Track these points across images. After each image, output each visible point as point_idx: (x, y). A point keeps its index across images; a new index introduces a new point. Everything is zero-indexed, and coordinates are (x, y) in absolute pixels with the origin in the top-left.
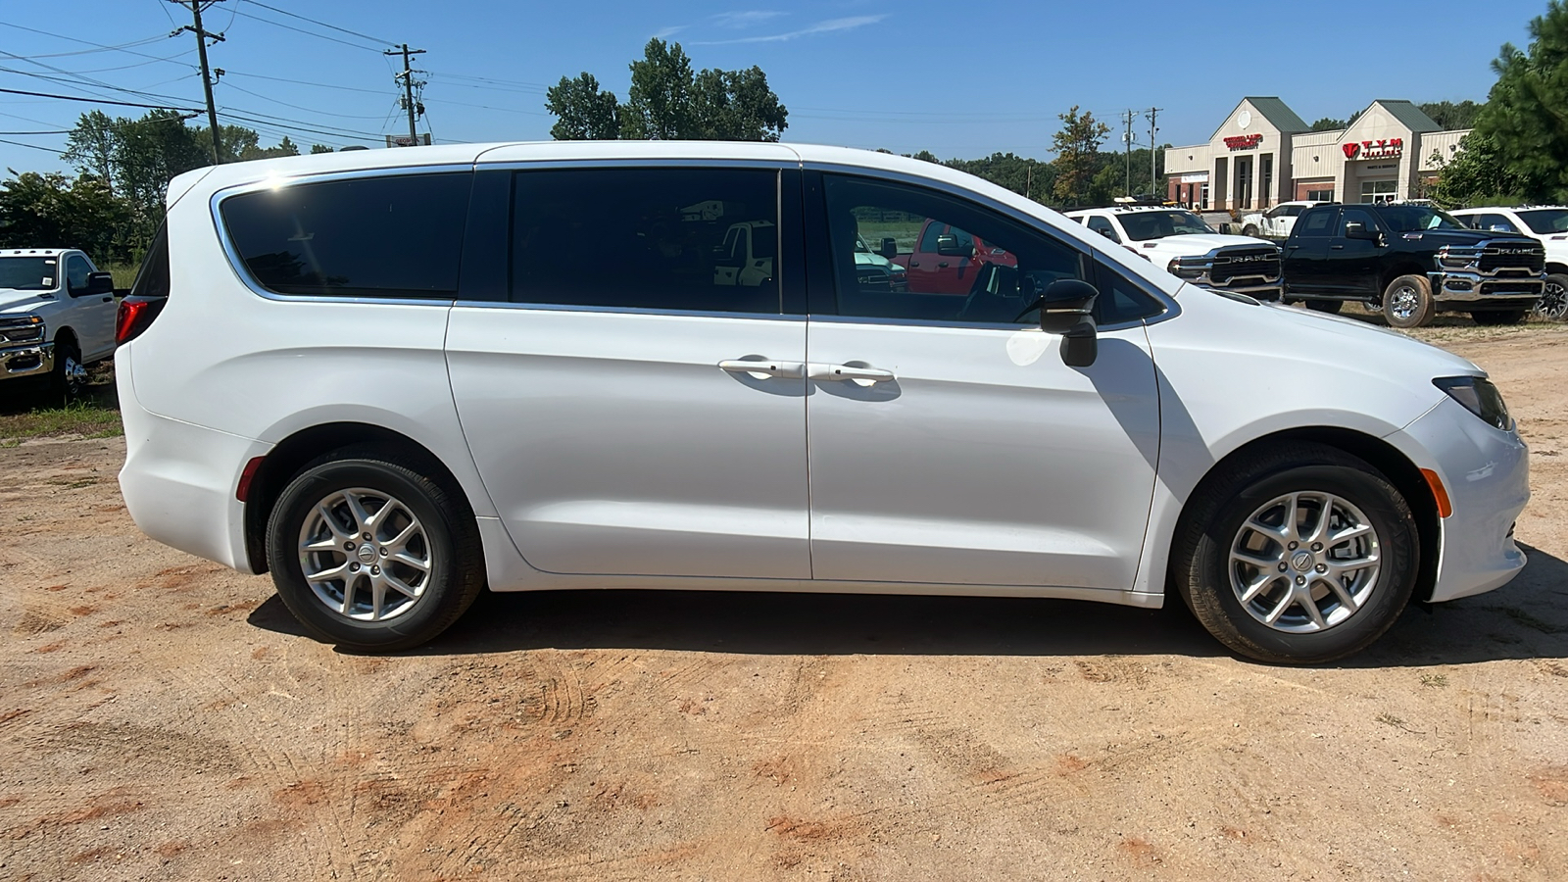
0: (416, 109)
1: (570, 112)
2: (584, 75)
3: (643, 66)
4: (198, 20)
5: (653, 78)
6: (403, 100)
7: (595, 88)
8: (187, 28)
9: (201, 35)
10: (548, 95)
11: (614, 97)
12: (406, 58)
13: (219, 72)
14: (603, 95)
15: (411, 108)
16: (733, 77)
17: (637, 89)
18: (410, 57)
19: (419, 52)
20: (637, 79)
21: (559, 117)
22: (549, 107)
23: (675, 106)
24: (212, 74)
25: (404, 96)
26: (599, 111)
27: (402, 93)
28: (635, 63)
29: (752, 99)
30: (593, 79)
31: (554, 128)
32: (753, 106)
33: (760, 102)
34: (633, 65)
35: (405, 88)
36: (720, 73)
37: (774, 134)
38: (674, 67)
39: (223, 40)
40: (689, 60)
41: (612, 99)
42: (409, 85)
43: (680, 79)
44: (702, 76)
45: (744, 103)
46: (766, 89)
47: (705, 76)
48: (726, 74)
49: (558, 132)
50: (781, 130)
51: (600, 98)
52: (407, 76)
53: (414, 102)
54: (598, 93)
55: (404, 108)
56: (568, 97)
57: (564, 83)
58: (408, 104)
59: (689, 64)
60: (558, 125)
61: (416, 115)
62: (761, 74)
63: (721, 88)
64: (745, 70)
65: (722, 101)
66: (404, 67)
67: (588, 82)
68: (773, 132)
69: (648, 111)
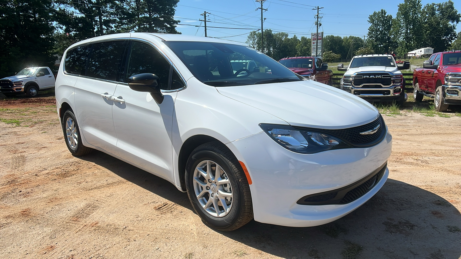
0: (319, 25)
1: (376, 22)
2: (382, 10)
3: (403, 5)
4: (262, 5)
5: (405, 9)
6: (316, 23)
7: (385, 14)
8: (259, 8)
9: (262, 9)
10: (369, 17)
11: (392, 16)
12: (318, 10)
13: (265, 19)
14: (388, 16)
15: (318, 25)
16: (439, 6)
17: (399, 13)
18: (319, 10)
19: (322, 8)
20: (400, 10)
21: (372, 24)
22: (369, 21)
23: (413, 17)
24: (263, 19)
25: (316, 21)
26: (386, 21)
27: (316, 20)
28: (400, 4)
29: (446, 13)
30: (385, 11)
31: (370, 28)
32: (446, 15)
33: (449, 13)
34: (399, 5)
35: (317, 19)
36: (434, 4)
37: (454, 25)
38: (414, 4)
39: (267, 10)
40: (421, 1)
41: (391, 17)
42: (318, 18)
43: (416, 8)
44: (427, 6)
45: (443, 14)
46: (453, 8)
47: (428, 6)
48: (436, 5)
49: (371, 29)
50: (457, 23)
51: (386, 17)
52: (318, 15)
53: (319, 23)
54: (386, 15)
55: (316, 25)
56: (376, 18)
57: (375, 13)
58: (317, 24)
59: (420, 3)
60: (371, 27)
61: (319, 27)
62: (452, 3)
63: (434, 10)
64: (445, 2)
65: (433, 14)
66: (317, 13)
67: (383, 12)
68: (453, 24)
69: (402, 20)
